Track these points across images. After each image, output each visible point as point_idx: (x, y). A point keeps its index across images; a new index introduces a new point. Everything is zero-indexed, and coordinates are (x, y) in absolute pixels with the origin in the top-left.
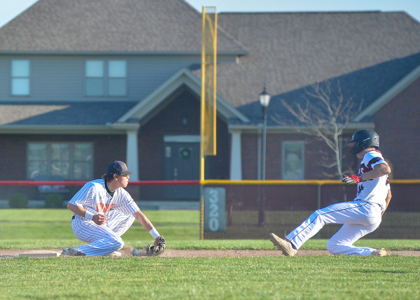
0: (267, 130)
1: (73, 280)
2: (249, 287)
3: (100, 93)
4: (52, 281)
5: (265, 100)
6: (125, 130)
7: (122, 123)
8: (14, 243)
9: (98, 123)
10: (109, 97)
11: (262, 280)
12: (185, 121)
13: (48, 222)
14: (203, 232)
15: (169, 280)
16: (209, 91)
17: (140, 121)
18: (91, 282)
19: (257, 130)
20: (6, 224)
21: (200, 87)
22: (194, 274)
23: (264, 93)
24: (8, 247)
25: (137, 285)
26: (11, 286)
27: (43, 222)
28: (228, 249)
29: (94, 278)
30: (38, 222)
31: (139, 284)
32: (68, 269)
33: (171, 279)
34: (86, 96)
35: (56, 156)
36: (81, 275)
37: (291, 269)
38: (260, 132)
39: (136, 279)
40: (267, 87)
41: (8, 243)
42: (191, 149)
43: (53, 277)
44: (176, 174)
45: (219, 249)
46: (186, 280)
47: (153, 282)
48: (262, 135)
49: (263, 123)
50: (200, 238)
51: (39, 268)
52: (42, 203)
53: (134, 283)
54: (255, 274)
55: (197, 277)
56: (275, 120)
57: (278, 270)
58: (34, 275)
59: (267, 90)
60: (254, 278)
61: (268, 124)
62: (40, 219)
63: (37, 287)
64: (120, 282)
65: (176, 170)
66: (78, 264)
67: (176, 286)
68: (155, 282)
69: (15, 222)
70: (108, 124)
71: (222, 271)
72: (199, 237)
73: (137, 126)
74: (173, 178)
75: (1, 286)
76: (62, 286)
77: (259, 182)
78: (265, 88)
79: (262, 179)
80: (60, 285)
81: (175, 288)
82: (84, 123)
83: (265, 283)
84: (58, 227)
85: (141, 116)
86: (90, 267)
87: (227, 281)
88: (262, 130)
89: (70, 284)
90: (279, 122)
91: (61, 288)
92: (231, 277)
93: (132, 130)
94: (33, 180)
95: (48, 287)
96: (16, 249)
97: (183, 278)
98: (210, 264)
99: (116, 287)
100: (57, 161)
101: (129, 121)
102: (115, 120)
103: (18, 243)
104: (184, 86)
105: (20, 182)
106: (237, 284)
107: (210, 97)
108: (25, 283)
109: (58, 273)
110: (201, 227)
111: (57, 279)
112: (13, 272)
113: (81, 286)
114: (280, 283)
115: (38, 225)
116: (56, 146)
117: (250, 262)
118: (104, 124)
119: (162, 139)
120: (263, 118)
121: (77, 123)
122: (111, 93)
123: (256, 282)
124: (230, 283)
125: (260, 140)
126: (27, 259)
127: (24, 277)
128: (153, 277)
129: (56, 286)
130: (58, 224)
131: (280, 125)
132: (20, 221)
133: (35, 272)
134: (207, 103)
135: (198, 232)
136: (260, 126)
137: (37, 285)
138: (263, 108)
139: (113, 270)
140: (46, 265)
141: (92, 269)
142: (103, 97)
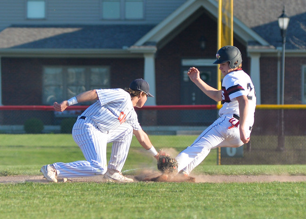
0: (286, 53)
1: (75, 206)
2: (252, 213)
3: (117, 16)
4: (53, 207)
5: (284, 23)
6: (142, 54)
7: (139, 46)
8: (24, 169)
9: (115, 47)
10: (126, 20)
11: (267, 206)
12: (203, 45)
13: (63, 147)
14: (220, 158)
15: (173, 206)
16: (226, 13)
17: (158, 45)
18: (93, 208)
19: (276, 53)
20: (21, 150)
21: (216, 9)
22: (198, 200)
23: (283, 16)
24: (17, 173)
25: (139, 211)
26: (11, 212)
27: (58, 147)
28: (240, 174)
29: (97, 203)
30: (53, 147)
31: (141, 209)
32: (72, 195)
33: (175, 204)
34: (103, 20)
35: (72, 80)
36: (84, 201)
37: (298, 195)
38: (279, 55)
39: (140, 205)
40: (286, 10)
41: (18, 169)
42: (209, 73)
43: (56, 202)
44: (194, 99)
45: (231, 174)
46: (189, 206)
47: (156, 207)
48: (281, 58)
49: (282, 46)
50: (218, 164)
51: (43, 194)
52: (58, 128)
53: (136, 209)
54: (261, 200)
55: (201, 203)
56: (293, 43)
57: (285, 195)
58: (36, 201)
59: (286, 13)
60: (259, 203)
61: (287, 48)
62: (56, 144)
63: (37, 213)
64: (122, 208)
65: (194, 94)
66: (82, 190)
67: (178, 212)
68: (158, 208)
69: (29, 147)
70: (125, 48)
71: (227, 197)
72: (216, 163)
73: (154, 49)
74: (191, 102)
75: (2, 212)
76: (63, 211)
77: (278, 106)
78: (283, 11)
79: (281, 103)
80: (61, 211)
81: (176, 214)
82: (101, 47)
83: (270, 209)
84: (75, 152)
85: (158, 39)
86: (94, 192)
87: (231, 207)
88: (282, 53)
89: (71, 210)
90: (297, 46)
91: (61, 214)
92: (236, 203)
93: (149, 54)
94: (49, 105)
95: (49, 213)
96: (24, 175)
97: (186, 204)
98: (217, 190)
99: (117, 213)
100: (73, 85)
101: (145, 44)
102: (133, 43)
103: (28, 169)
104: (202, 9)
105: (34, 106)
106: (240, 210)
107: (227, 19)
108: (26, 209)
109: (62, 199)
110: (218, 152)
111: (59, 204)
112: (15, 198)
113: (82, 212)
114: (284, 209)
115: (54, 150)
116: (72, 70)
117: (258, 188)
118: (121, 47)
119: (180, 63)
120: (282, 42)
121: (94, 47)
122: (128, 16)
123: (260, 209)
124: (234, 209)
125: (279, 64)
126: (31, 184)
127: (26, 203)
128: (157, 203)
129: (57, 211)
130: (74, 150)
131: (298, 48)
132: (35, 147)
133: (38, 198)
134: (224, 25)
135: (215, 158)
136: (279, 49)
137: (38, 211)
138: (282, 31)
139: (117, 196)
140: (50, 191)
141: (97, 195)
142: (119, 20)
